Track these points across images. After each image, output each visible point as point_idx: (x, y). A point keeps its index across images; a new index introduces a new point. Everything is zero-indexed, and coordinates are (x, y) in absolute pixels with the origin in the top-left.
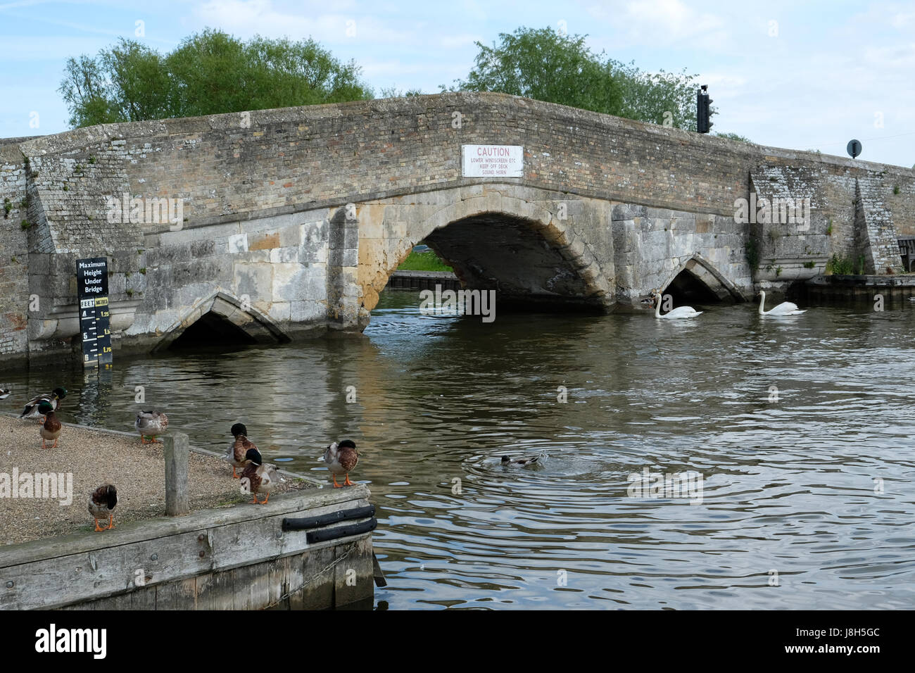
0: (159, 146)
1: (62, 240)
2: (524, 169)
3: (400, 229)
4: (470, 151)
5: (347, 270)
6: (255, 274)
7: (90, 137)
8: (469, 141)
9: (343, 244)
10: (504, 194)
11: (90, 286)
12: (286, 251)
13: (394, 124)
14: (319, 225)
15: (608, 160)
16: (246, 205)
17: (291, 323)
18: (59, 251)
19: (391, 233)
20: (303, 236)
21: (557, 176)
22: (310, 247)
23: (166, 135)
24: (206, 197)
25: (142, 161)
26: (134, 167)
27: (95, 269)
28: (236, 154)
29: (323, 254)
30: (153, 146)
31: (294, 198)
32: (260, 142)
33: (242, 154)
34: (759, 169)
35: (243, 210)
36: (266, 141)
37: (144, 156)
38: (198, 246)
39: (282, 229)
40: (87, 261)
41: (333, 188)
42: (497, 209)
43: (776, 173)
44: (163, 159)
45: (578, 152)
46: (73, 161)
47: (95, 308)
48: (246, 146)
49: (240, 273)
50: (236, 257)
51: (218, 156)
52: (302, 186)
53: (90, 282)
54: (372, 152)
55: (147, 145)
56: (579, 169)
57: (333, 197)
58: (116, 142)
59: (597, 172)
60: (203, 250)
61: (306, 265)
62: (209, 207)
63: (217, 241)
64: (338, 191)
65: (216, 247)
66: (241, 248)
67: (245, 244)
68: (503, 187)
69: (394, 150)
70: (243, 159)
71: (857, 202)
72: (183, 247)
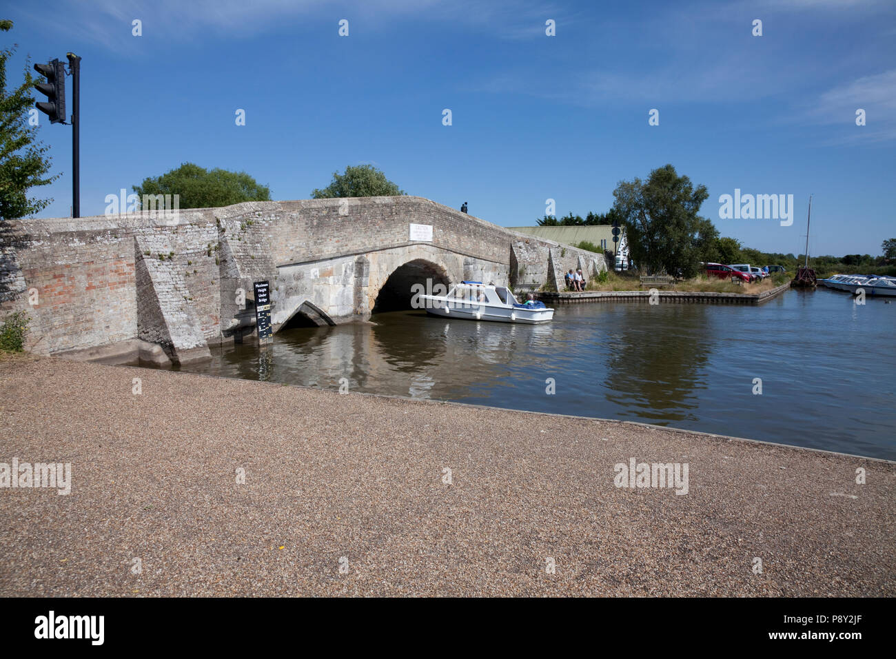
0: (279, 216)
1: (243, 270)
2: (433, 238)
3: (384, 267)
4: (413, 227)
5: (364, 289)
6: (322, 290)
7: (245, 209)
8: (412, 222)
9: (362, 275)
10: (425, 250)
11: (261, 298)
12: (336, 277)
13: (383, 210)
14: (350, 264)
15: (463, 235)
16: (319, 252)
17: (338, 316)
18: (242, 277)
19: (380, 269)
20: (344, 270)
21: (445, 242)
22: (346, 276)
23: (282, 210)
24: (300, 247)
25: (270, 225)
26: (266, 228)
27: (263, 288)
28: (315, 223)
29: (352, 280)
30: (276, 216)
31: (340, 248)
32: (325, 217)
33: (318, 223)
34: (515, 243)
35: (317, 255)
36: (328, 216)
37: (271, 222)
38: (296, 275)
39: (334, 266)
40: (260, 283)
41: (357, 243)
42: (422, 257)
43: (521, 244)
44: (281, 223)
45: (452, 230)
46: (240, 222)
47: (263, 312)
48: (319, 218)
49: (316, 290)
50: (313, 281)
51: (307, 224)
52: (344, 242)
53: (261, 296)
54: (374, 225)
55: (273, 215)
56: (452, 239)
57: (357, 248)
58: (257, 213)
59: (459, 240)
60: (298, 277)
61: (345, 286)
62: (302, 252)
63: (305, 272)
64: (359, 246)
65: (305, 275)
66: (316, 276)
67: (318, 273)
68: (425, 246)
69: (383, 224)
70: (318, 226)
71: (550, 260)
72: (290, 275)
